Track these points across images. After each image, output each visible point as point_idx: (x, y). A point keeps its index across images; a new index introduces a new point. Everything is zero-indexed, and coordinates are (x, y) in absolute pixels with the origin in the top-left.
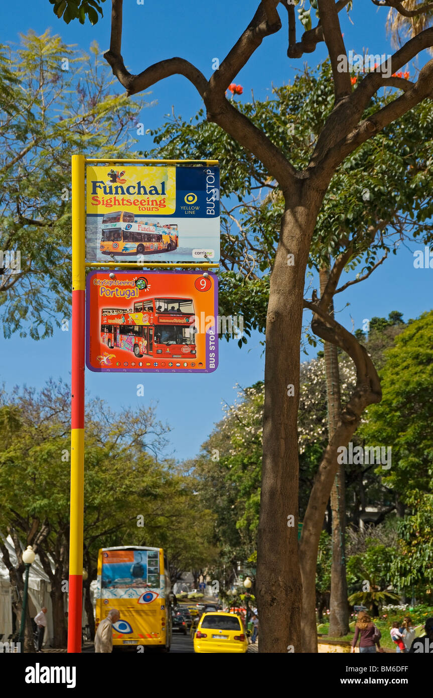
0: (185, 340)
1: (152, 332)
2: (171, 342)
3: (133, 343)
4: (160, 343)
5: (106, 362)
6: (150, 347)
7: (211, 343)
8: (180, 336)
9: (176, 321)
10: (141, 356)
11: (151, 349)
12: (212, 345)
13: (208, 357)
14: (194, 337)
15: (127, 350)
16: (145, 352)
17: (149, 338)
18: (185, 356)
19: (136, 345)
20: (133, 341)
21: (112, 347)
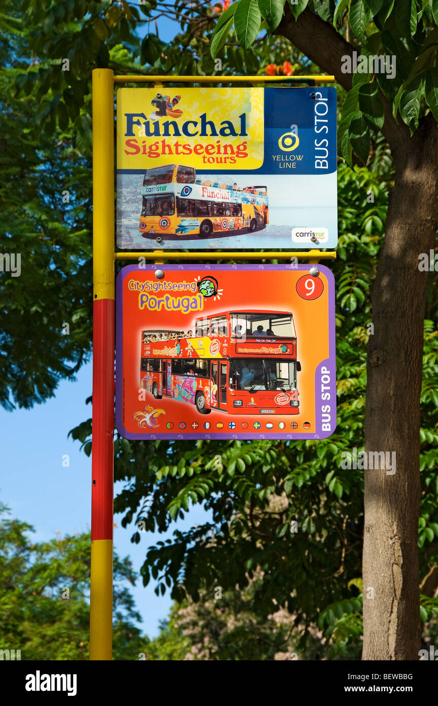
0: (280, 384)
1: (225, 370)
2: (257, 387)
3: (195, 390)
4: (239, 388)
5: (148, 422)
6: (222, 395)
7: (323, 388)
8: (272, 375)
9: (265, 350)
10: (208, 411)
11: (224, 399)
12: (326, 391)
13: (319, 413)
14: (295, 379)
15: (183, 401)
16: (215, 405)
17: (221, 380)
18: (280, 410)
19: (199, 393)
20: (195, 385)
21: (159, 397)
